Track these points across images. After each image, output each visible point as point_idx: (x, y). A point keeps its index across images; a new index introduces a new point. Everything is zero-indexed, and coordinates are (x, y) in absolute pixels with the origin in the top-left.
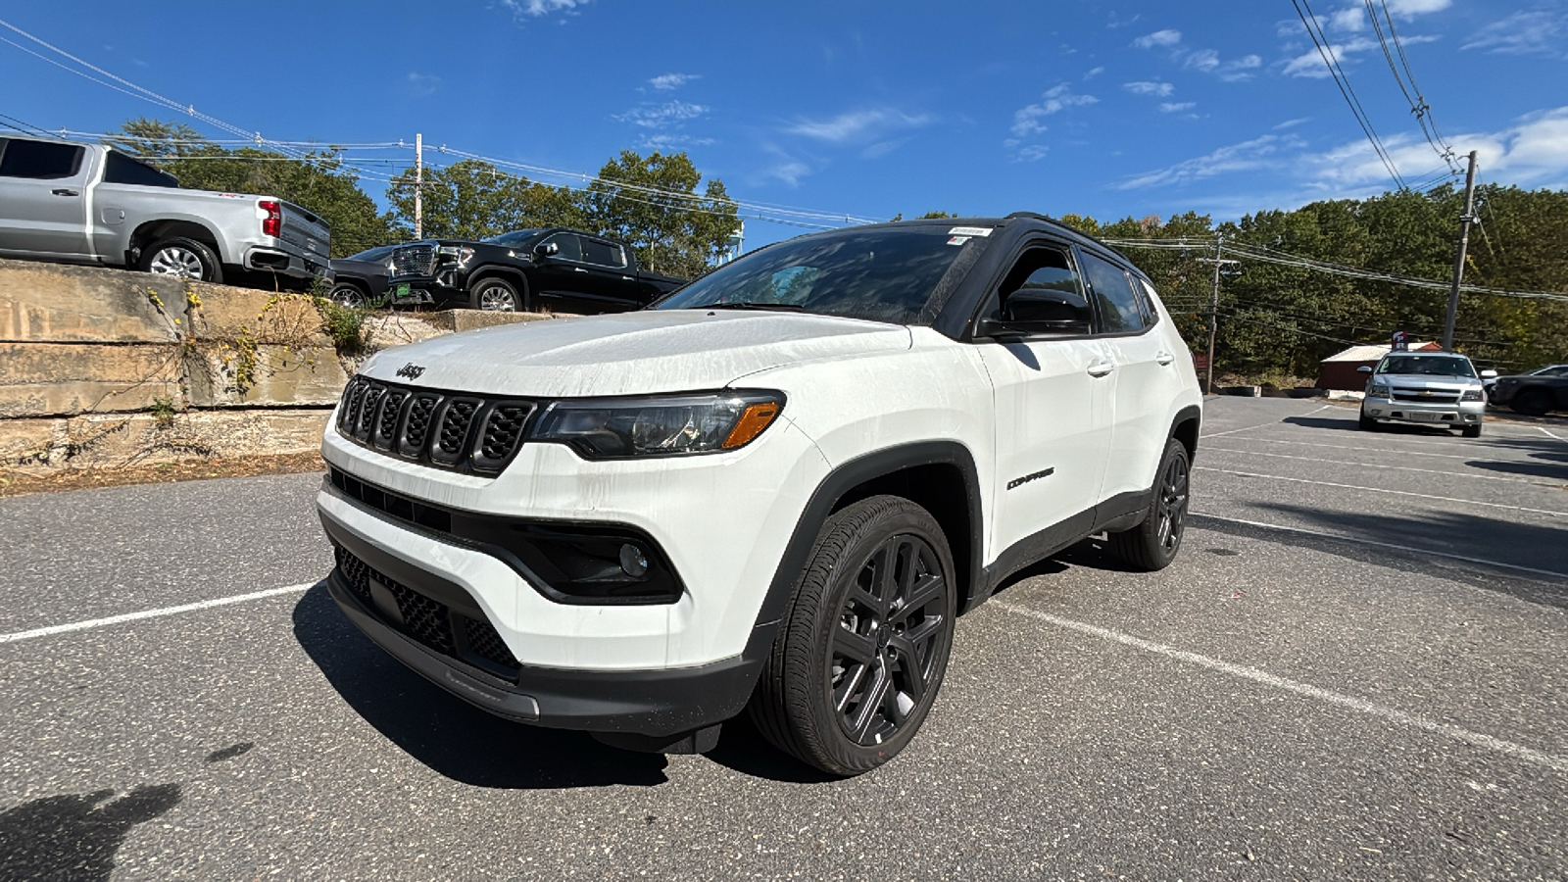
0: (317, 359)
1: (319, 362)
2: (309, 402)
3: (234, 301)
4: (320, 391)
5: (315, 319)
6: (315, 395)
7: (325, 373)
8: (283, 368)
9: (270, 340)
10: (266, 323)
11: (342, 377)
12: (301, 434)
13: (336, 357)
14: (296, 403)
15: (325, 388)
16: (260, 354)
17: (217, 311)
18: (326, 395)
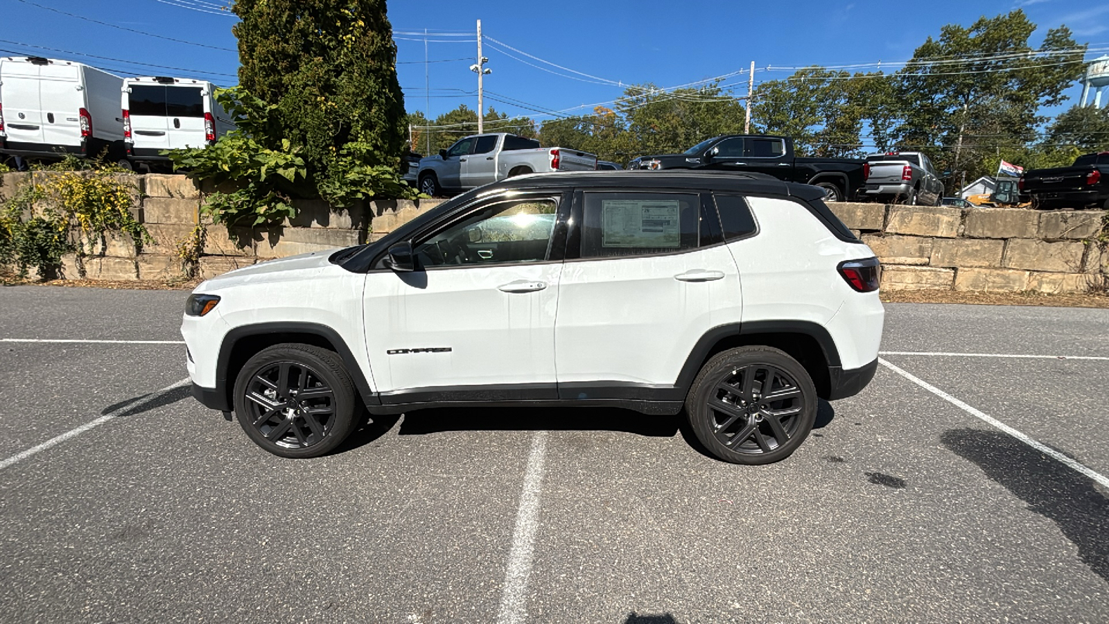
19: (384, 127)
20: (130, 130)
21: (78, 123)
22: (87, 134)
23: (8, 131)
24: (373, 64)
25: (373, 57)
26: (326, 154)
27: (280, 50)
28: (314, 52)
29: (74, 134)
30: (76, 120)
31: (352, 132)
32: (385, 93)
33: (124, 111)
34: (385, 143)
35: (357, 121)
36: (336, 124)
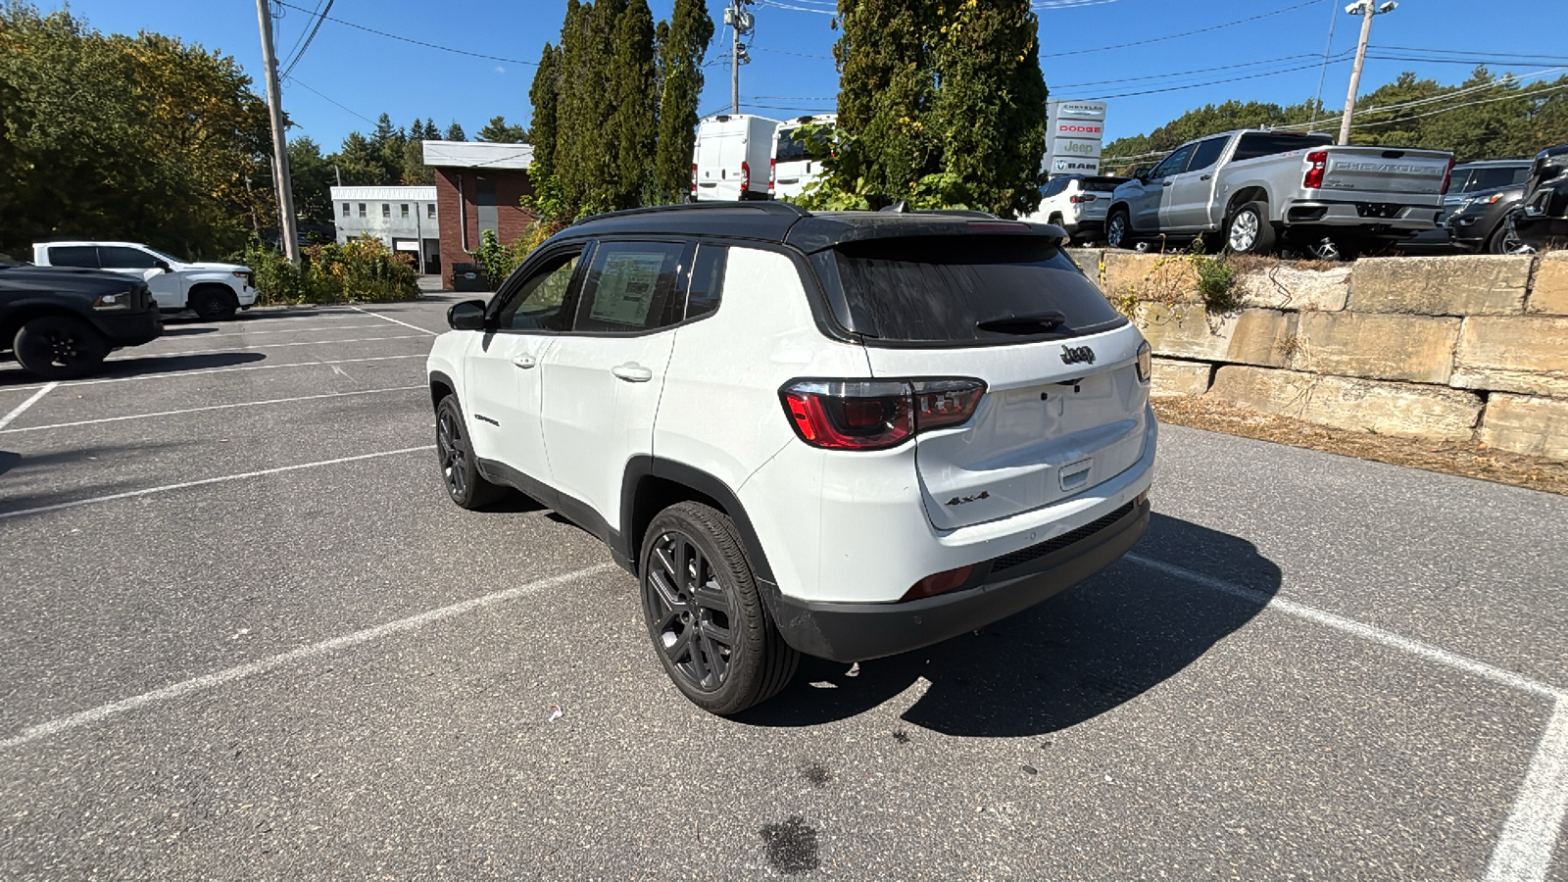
0: (1186, 315)
1: (1187, 318)
2: (1171, 354)
3: (1130, 266)
4: (1181, 344)
5: (1194, 277)
6: (1177, 348)
7: (1190, 328)
8: (1156, 322)
9: (1151, 297)
10: (1150, 283)
11: (1205, 333)
12: (1160, 381)
13: (1205, 315)
14: (1160, 353)
15: (1187, 342)
16: (1140, 310)
17: (1116, 274)
18: (1187, 348)
19: (989, 147)
20: (774, 178)
21: (739, 177)
22: (745, 188)
23: (700, 190)
24: (984, 58)
25: (985, 48)
26: (906, 193)
27: (870, 63)
28: (909, 57)
29: (734, 189)
30: (738, 174)
31: (943, 160)
32: (1000, 97)
33: (772, 160)
34: (990, 170)
35: (950, 143)
36: (923, 151)
